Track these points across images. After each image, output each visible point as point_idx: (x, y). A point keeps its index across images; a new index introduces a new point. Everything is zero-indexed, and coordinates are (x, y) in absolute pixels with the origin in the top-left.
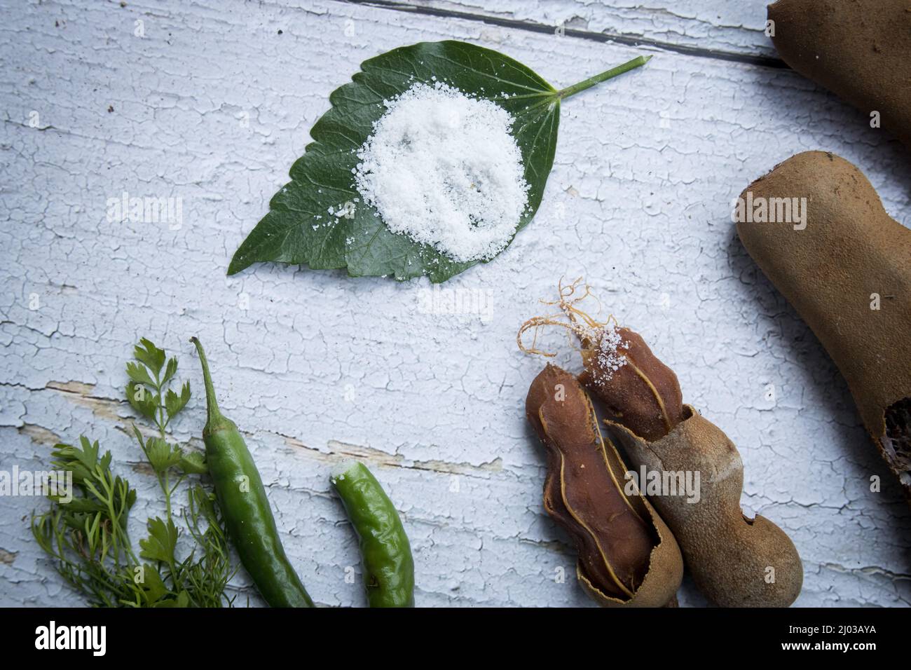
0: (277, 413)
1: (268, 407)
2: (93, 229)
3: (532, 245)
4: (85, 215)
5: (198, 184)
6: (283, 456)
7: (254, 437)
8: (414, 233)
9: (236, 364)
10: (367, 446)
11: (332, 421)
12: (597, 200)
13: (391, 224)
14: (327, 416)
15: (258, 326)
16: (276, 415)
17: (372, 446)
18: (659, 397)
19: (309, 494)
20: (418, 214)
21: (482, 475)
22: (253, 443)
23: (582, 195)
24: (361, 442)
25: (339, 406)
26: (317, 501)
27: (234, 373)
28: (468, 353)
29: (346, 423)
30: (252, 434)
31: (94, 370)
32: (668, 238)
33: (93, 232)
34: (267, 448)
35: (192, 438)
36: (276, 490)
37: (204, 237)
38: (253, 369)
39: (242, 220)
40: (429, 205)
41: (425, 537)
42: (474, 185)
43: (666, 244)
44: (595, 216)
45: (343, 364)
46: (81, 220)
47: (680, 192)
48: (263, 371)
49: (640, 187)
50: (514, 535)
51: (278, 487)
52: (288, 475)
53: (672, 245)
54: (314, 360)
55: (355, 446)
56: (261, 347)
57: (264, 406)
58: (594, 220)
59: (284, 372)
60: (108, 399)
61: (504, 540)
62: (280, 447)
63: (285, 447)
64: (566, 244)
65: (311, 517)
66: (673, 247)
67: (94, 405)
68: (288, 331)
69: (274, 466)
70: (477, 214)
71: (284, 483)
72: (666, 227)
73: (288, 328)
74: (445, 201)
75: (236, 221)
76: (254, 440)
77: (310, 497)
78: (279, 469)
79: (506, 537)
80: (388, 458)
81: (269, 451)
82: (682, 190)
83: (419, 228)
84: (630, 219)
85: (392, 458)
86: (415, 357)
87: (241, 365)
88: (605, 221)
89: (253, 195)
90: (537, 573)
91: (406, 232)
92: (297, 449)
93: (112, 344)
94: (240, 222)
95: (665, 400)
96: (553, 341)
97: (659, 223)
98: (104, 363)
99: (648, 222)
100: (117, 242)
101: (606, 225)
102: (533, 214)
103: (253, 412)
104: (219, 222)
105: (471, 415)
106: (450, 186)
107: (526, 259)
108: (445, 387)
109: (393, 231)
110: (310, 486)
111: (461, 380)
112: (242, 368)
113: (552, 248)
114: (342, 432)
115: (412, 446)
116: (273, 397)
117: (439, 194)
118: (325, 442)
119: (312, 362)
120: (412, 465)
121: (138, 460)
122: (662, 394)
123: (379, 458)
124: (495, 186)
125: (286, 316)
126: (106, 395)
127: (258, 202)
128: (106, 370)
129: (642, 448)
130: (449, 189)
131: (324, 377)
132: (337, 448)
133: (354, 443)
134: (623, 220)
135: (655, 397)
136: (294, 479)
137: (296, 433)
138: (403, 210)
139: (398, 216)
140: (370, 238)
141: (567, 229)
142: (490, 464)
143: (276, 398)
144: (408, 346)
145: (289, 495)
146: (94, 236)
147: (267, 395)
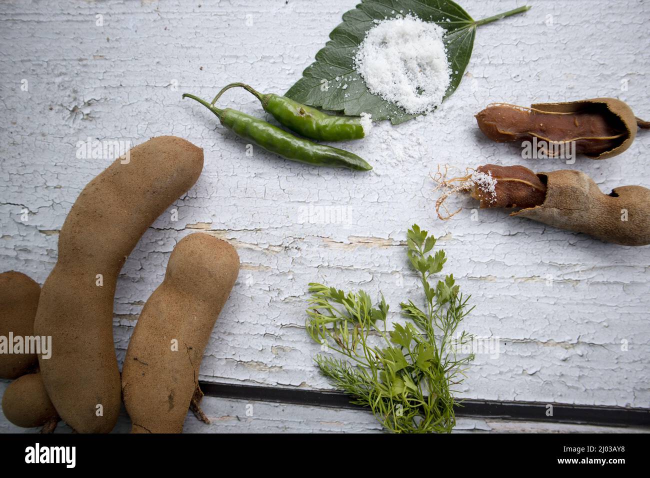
2: (199, 136)
3: (451, 108)
4: (194, 130)
5: (253, 102)
6: (323, 249)
7: (305, 240)
8: (384, 95)
9: (289, 200)
10: (371, 236)
12: (484, 77)
13: (371, 88)
15: (298, 177)
16: (315, 225)
17: (374, 236)
19: (341, 269)
20: (387, 83)
21: (441, 244)
22: (304, 243)
23: (475, 76)
24: (368, 235)
26: (346, 271)
27: (288, 205)
28: (422, 175)
29: (357, 225)
31: (210, 215)
32: (529, 93)
33: (200, 138)
34: (313, 245)
35: (270, 246)
36: (322, 269)
38: (299, 202)
40: (394, 79)
41: (412, 284)
42: (421, 71)
43: (528, 96)
44: (484, 87)
45: (350, 191)
46: (192, 132)
47: (531, 66)
48: (305, 202)
49: (508, 67)
50: (465, 276)
51: (322, 267)
52: (327, 259)
53: (531, 96)
54: (333, 191)
55: (364, 237)
56: (302, 189)
58: (484, 89)
59: (317, 201)
60: (220, 230)
61: (459, 279)
62: (321, 244)
63: (323, 244)
64: (470, 105)
65: (344, 282)
66: (532, 98)
69: (318, 255)
70: (421, 86)
71: (326, 264)
72: (526, 87)
73: (315, 175)
74: (404, 78)
77: (342, 270)
78: (322, 257)
79: (460, 277)
80: (384, 241)
81: (314, 248)
82: (532, 65)
83: (387, 92)
84: (505, 86)
85: (386, 241)
86: (391, 181)
87: (292, 201)
88: (491, 89)
90: (481, 295)
91: (380, 94)
92: (330, 244)
93: (217, 199)
96: (471, 161)
97: (522, 86)
98: (215, 210)
99: (516, 86)
101: (491, 90)
103: (302, 226)
105: (429, 210)
107: (448, 116)
108: (411, 196)
109: (372, 92)
110: (341, 264)
111: (420, 190)
112: (293, 202)
113: (462, 108)
114: (356, 231)
115: (397, 233)
117: (400, 72)
118: (346, 237)
119: (332, 193)
120: (399, 243)
123: (379, 242)
124: (434, 72)
126: (219, 228)
128: (216, 214)
130: (406, 71)
131: (340, 200)
132: (354, 240)
133: (363, 236)
134: (501, 87)
136: (332, 261)
137: (329, 234)
138: (380, 80)
139: (376, 84)
140: (359, 95)
141: (469, 96)
142: (445, 237)
144: (387, 175)
145: (330, 271)
146: (200, 140)
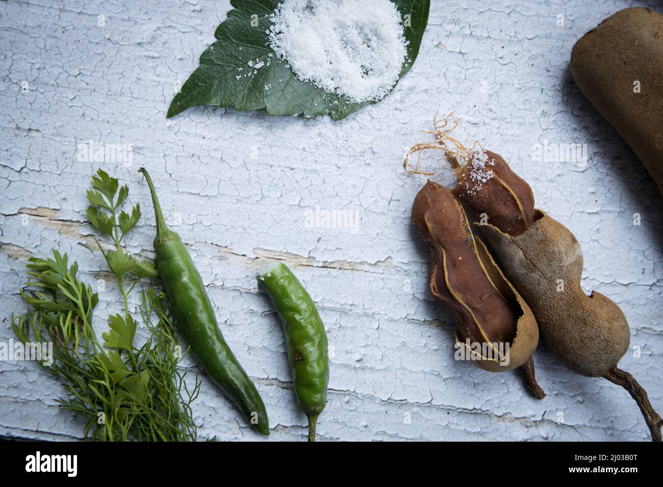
0: (211, 227)
1: (203, 223)
2: (52, 82)
3: (411, 89)
4: (45, 71)
5: (139, 44)
6: (217, 262)
7: (193, 247)
8: (318, 81)
9: (177, 189)
10: (285, 251)
11: (256, 233)
12: (460, 52)
13: (299, 73)
14: (252, 229)
15: (193, 159)
16: (210, 229)
17: (289, 251)
18: (519, 202)
19: (240, 291)
20: (321, 65)
21: (377, 271)
22: (193, 252)
23: (449, 49)
24: (281, 248)
25: (262, 220)
26: (246, 296)
27: (175, 197)
28: (363, 175)
29: (267, 233)
30: (192, 245)
31: (59, 198)
32: (516, 82)
33: (53, 85)
34: (204, 256)
35: (143, 250)
36: (213, 289)
37: (146, 88)
38: (191, 193)
39: (177, 73)
40: (329, 58)
41: (334, 321)
42: (364, 42)
43: (515, 86)
44: (459, 66)
45: (263, 187)
46: (41, 75)
47: (525, 46)
48: (198, 194)
49: (494, 42)
50: (404, 316)
51: (214, 287)
52: (222, 276)
53: (519, 87)
54: (238, 184)
55: (276, 251)
56: (197, 175)
57: (201, 223)
58: (459, 69)
59: (215, 194)
60: (71, 221)
61: (396, 320)
62: (215, 255)
63: (219, 255)
64: (438, 88)
65: (242, 310)
66: (520, 89)
67: (59, 226)
68: (217, 162)
69: (210, 270)
70: (367, 65)
71: (219, 283)
72: (514, 73)
73: (217, 159)
74: (342, 54)
75: (173, 73)
76: (194, 250)
77: (241, 293)
78: (215, 272)
79: (397, 318)
80: (302, 260)
81: (206, 259)
82: (526, 44)
83: (322, 77)
84: (487, 68)
85: (305, 260)
86: (321, 179)
87: (180, 190)
88: (467, 69)
89: (185, 53)
90: (423, 345)
91: (311, 80)
92: (228, 255)
93: (72, 176)
94: (175, 74)
95: (522, 204)
96: (429, 164)
97: (509, 70)
98: (67, 192)
99: (500, 70)
100: (73, 92)
101: (468, 72)
102: (411, 64)
103: (191, 227)
104: (158, 75)
105: (367, 224)
106: (346, 43)
107: (407, 100)
108: (345, 203)
109: (301, 79)
110: (240, 284)
111: (358, 196)
112: (182, 192)
113: (426, 91)
114: (265, 241)
115: (321, 250)
116: (207, 215)
117: (337, 48)
118: (251, 249)
119: (238, 186)
120: (322, 265)
121: (98, 270)
122: (520, 199)
123: (295, 260)
124: (381, 42)
125: (215, 150)
126: (69, 218)
127: (190, 58)
128: (68, 197)
129: (507, 242)
130: (344, 45)
131: (248, 198)
132: (261, 253)
133: (275, 249)
134: (481, 68)
135: (515, 201)
136: (227, 280)
137: (228, 243)
138: (310, 61)
139: (305, 68)
140: (283, 85)
141: (438, 76)
142: (383, 262)
143: (210, 215)
144: (315, 171)
145: (224, 293)
146: (53, 88)
147: (203, 213)
